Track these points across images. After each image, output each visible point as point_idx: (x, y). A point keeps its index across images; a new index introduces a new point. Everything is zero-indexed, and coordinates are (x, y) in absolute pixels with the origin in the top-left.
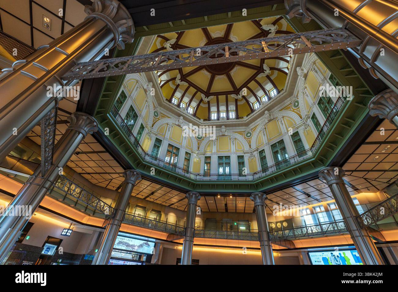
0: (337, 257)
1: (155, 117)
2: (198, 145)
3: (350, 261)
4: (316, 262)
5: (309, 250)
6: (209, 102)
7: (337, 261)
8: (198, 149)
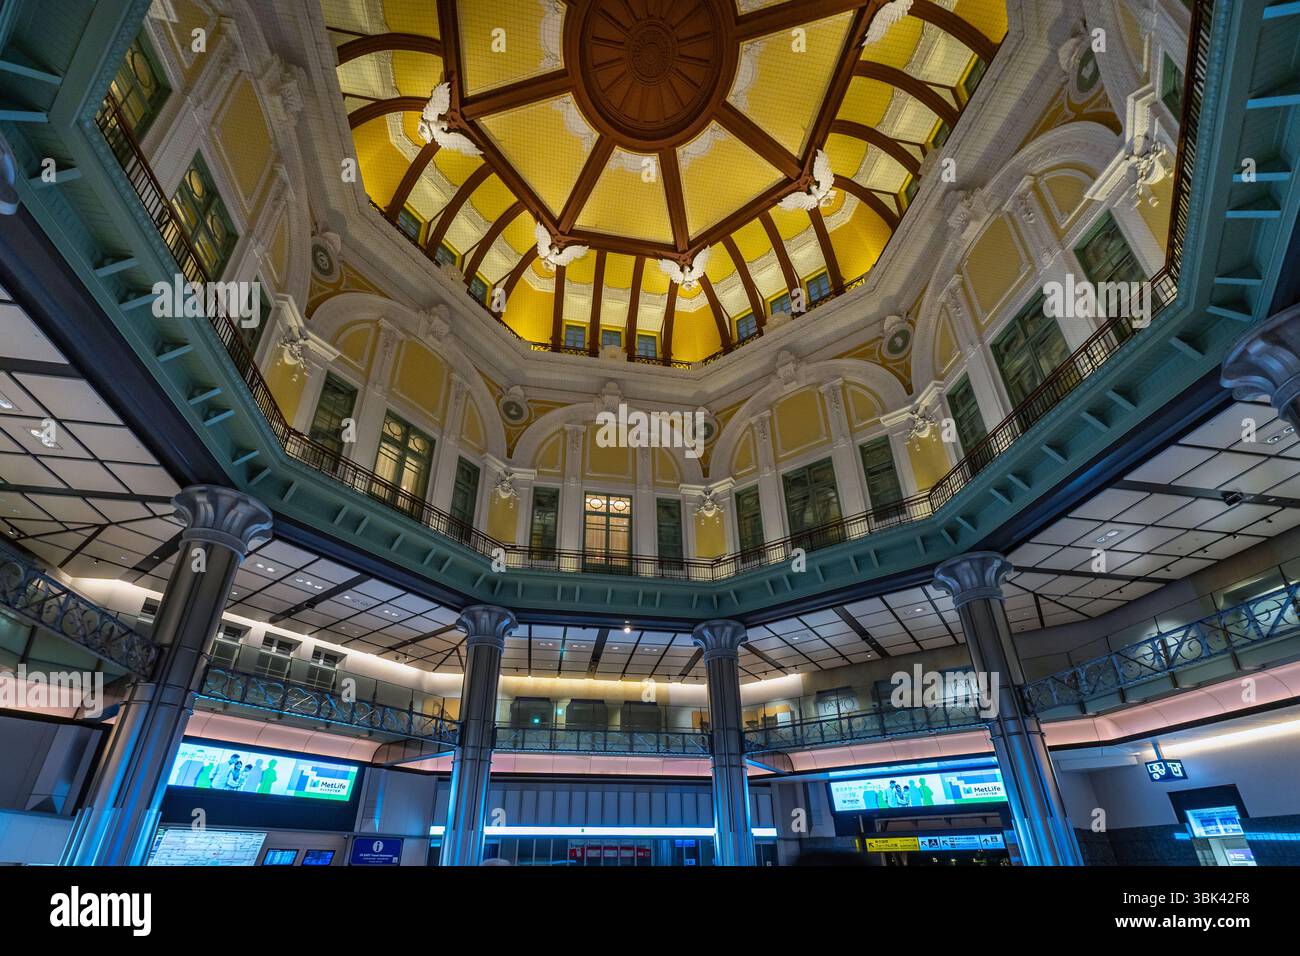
0: (903, 790)
1: (317, 273)
2: (508, 443)
3: (933, 797)
4: (845, 802)
5: (832, 774)
6: (561, 271)
7: (902, 798)
8: (510, 455)
